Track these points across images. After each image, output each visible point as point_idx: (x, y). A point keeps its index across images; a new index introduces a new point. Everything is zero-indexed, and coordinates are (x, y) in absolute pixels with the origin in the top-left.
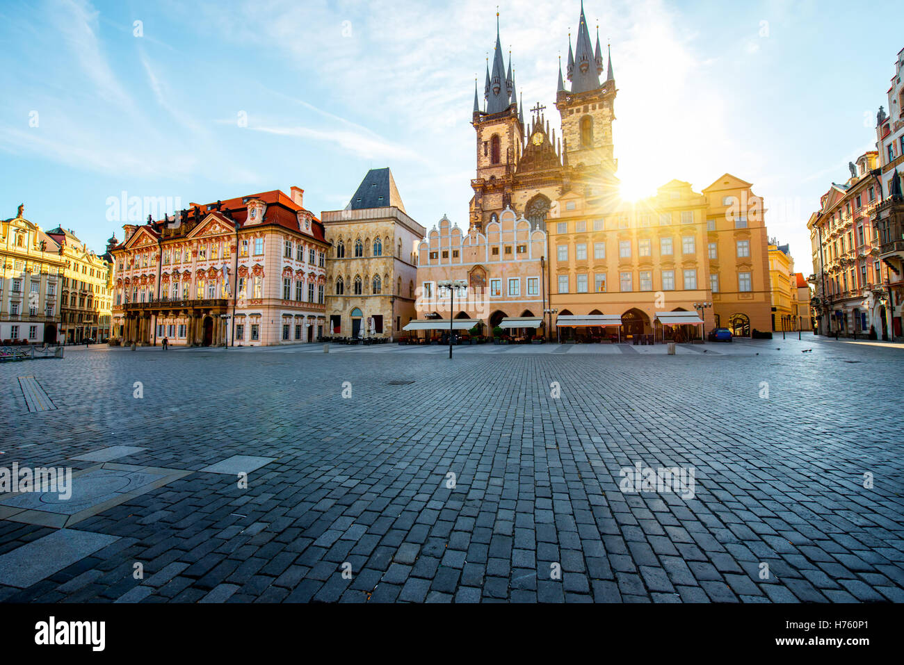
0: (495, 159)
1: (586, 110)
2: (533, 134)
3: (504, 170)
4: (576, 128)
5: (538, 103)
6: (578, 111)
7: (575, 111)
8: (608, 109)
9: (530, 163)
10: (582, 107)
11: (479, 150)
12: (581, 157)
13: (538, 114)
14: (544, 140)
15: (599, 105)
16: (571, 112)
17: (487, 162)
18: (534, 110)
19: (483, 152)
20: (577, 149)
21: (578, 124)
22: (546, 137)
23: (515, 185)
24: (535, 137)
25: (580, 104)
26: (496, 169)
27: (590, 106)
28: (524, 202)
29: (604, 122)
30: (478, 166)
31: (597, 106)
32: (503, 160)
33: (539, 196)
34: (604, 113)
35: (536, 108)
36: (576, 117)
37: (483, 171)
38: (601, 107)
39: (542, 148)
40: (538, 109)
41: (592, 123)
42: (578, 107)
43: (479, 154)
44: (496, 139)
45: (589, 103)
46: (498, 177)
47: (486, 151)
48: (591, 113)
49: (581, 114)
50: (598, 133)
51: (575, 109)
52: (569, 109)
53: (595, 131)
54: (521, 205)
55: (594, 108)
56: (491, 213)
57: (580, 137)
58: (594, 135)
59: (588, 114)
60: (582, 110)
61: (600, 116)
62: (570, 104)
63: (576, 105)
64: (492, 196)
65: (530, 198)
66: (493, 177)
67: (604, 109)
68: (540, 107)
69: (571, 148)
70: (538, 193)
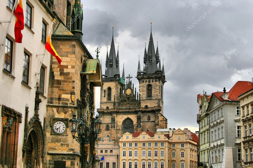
0: (109, 98)
1: (149, 82)
2: (127, 89)
3: (113, 104)
4: (145, 89)
5: (129, 75)
6: (146, 82)
7: (145, 81)
8: (158, 82)
9: (125, 103)
10: (148, 80)
11: (101, 93)
12: (147, 103)
13: (129, 80)
14: (131, 93)
15: (155, 80)
16: (143, 82)
17: (105, 100)
18: (127, 78)
19: (103, 95)
20: (145, 99)
21: (146, 87)
22: (132, 91)
23: (118, 113)
24: (127, 90)
25: (147, 79)
26: (109, 104)
27: (151, 80)
28: (122, 121)
29: (156, 88)
30: (101, 102)
31: (154, 80)
32: (112, 99)
33: (128, 119)
34: (157, 84)
35: (128, 77)
36: (145, 84)
37: (103, 104)
38: (156, 81)
39: (130, 96)
40: (129, 78)
41: (151, 88)
42: (146, 80)
43: (101, 96)
44: (109, 89)
45: (150, 79)
46: (110, 108)
47: (105, 94)
48: (151, 83)
49: (147, 83)
50: (154, 93)
51: (145, 80)
52: (143, 80)
53: (153, 92)
54: (120, 122)
55: (153, 81)
56: (106, 125)
57: (147, 94)
58: (152, 93)
59: (150, 83)
60: (148, 81)
61: (155, 85)
62: (143, 78)
63: (145, 79)
64: (107, 116)
65: (124, 119)
66: (108, 108)
67: (157, 82)
68: (130, 77)
69: (142, 98)
70: (127, 117)
